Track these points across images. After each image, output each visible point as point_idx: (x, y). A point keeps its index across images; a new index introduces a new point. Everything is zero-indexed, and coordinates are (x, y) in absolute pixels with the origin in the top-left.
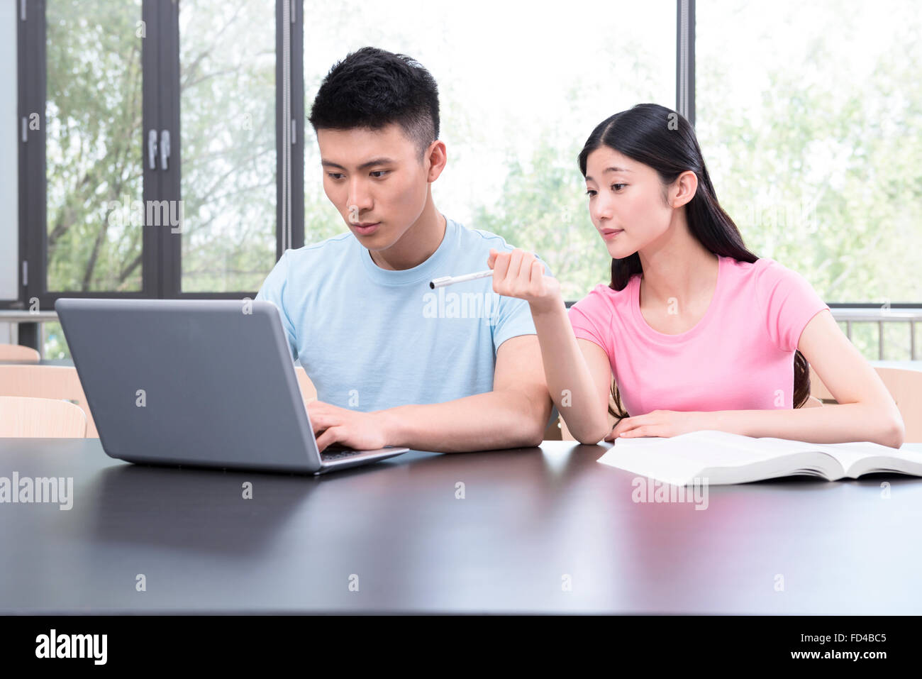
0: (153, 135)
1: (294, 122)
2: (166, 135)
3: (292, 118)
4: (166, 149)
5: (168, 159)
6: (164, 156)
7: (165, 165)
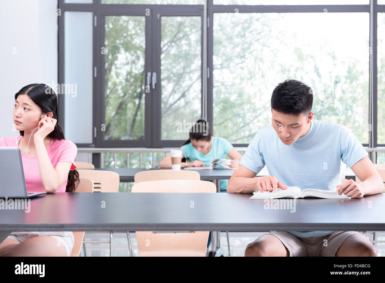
0: (149, 74)
1: (208, 69)
2: (155, 74)
3: (208, 67)
4: (155, 80)
5: (155, 84)
6: (154, 83)
7: (154, 87)
